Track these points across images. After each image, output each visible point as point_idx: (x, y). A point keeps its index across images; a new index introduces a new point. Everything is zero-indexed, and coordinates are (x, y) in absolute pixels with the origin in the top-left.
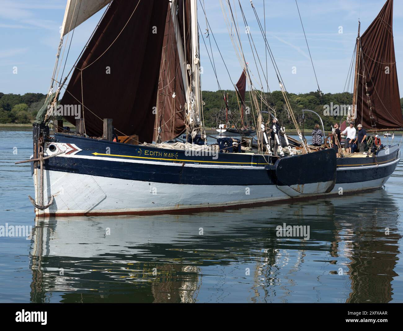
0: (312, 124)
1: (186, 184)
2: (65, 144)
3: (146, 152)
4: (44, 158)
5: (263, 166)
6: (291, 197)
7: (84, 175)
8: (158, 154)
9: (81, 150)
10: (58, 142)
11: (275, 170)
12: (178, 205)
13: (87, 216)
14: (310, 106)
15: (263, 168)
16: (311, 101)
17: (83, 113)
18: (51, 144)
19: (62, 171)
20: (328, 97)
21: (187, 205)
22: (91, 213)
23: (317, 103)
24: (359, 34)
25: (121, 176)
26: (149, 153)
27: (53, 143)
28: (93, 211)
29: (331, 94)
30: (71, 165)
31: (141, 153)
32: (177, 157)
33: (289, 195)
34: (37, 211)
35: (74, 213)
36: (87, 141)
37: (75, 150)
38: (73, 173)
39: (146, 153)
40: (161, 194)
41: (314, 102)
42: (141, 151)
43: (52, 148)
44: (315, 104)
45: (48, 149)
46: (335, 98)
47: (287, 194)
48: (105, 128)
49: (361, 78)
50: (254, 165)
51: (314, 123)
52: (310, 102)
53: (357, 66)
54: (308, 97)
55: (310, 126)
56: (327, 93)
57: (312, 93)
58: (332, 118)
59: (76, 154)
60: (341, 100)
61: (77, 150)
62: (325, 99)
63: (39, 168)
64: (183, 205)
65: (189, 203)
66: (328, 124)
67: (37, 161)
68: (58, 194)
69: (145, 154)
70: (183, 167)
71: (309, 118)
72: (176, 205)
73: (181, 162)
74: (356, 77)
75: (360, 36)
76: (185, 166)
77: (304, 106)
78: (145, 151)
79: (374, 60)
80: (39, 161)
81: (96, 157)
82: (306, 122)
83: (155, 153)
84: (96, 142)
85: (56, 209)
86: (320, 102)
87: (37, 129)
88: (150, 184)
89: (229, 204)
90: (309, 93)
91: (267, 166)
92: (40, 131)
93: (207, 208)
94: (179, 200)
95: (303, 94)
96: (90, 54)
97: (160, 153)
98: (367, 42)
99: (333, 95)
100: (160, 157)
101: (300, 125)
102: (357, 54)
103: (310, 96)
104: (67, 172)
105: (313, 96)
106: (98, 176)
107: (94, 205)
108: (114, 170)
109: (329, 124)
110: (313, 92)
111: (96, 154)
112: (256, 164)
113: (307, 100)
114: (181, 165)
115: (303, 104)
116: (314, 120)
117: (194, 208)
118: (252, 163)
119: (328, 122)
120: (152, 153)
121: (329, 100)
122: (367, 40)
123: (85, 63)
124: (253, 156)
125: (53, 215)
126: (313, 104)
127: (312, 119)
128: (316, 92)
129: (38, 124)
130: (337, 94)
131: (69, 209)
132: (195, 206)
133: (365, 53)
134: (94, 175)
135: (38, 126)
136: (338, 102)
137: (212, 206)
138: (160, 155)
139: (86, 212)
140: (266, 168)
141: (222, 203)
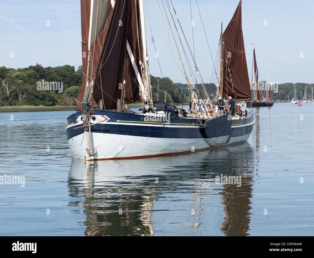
0: (32, 100)
1: (166, 138)
2: (101, 116)
4: (91, 125)
5: (198, 125)
6: (211, 146)
7: (113, 134)
9: (110, 119)
10: (96, 114)
11: (205, 128)
12: (162, 152)
13: (114, 160)
14: (30, 81)
15: (198, 127)
16: (30, 75)
17: (103, 96)
18: (93, 116)
19: (100, 133)
20: (48, 71)
21: (166, 151)
22: (117, 158)
23: (37, 77)
24: (222, 32)
25: (133, 134)
27: (94, 116)
28: (118, 157)
29: (51, 68)
30: (105, 128)
31: (142, 119)
33: (210, 145)
34: (87, 158)
35: (107, 158)
36: (112, 113)
37: (107, 119)
38: (106, 133)
40: (153, 145)
41: (34, 77)
43: (94, 119)
44: (35, 78)
45: (91, 119)
46: (56, 71)
47: (209, 144)
48: (119, 105)
49: (225, 63)
50: (194, 125)
51: (34, 98)
52: (29, 77)
53: (222, 55)
54: (27, 72)
55: (31, 101)
56: (47, 67)
57: (31, 67)
58: (53, 92)
59: (107, 122)
60: (62, 73)
61: (108, 119)
62: (45, 73)
63: (88, 131)
64: (164, 151)
65: (167, 150)
66: (49, 98)
67: (86, 127)
68: (99, 147)
70: (163, 127)
71: (29, 94)
72: (160, 152)
73: (163, 124)
74: (222, 63)
75: (223, 33)
76: (165, 126)
77: (23, 81)
79: (232, 49)
80: (88, 127)
81: (118, 123)
82: (26, 98)
84: (118, 114)
85: (97, 156)
86: (40, 76)
87: (85, 107)
88: (148, 138)
89: (185, 150)
90: (28, 67)
91: (201, 126)
92: (87, 108)
93: (175, 153)
94: (162, 148)
95: (22, 68)
96: (102, 58)
98: (227, 37)
99: (53, 68)
100: (152, 122)
101: (21, 101)
102: (221, 46)
103: (29, 70)
104: (103, 133)
105: (33, 70)
106: (121, 134)
107: (118, 153)
108: (129, 130)
109: (51, 99)
110: (33, 66)
111: (118, 121)
112: (195, 124)
113: (27, 75)
114: (162, 126)
115: (22, 79)
116: (34, 95)
117: (169, 153)
118: (193, 124)
119: (49, 97)
121: (49, 74)
122: (227, 36)
123: (101, 64)
124: (194, 120)
125: (95, 160)
126: (32, 79)
127: (32, 94)
128: (35, 66)
129: (86, 104)
130: (57, 67)
131: (104, 156)
132: (169, 151)
133: (226, 45)
134: (118, 134)
135: (85, 105)
136: (59, 76)
137: (177, 152)
139: (113, 158)
140: (200, 127)
141: (181, 150)
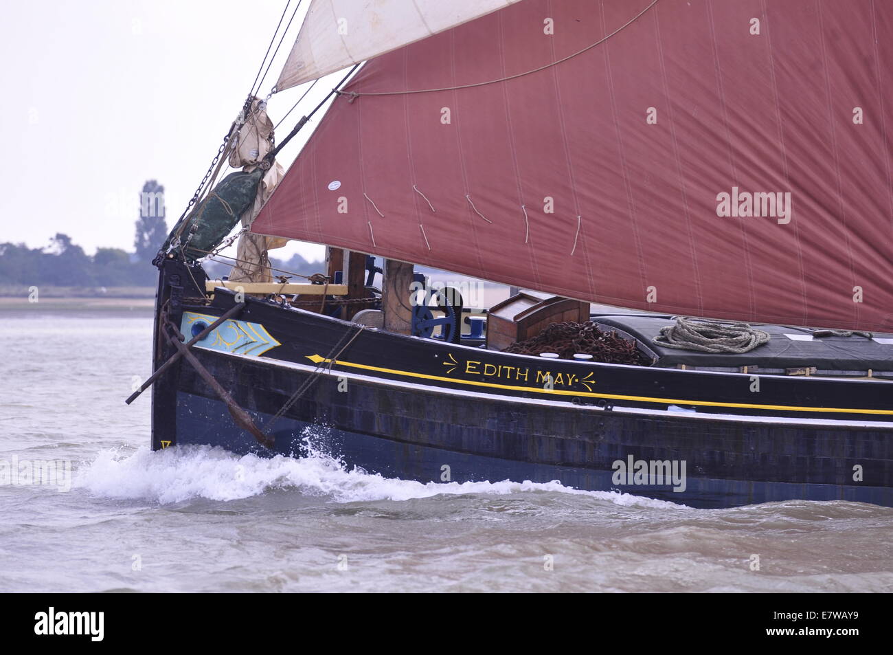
3: (470, 364)
8: (513, 373)
26: (480, 368)
31: (452, 367)
32: (590, 385)
39: (470, 369)
42: (453, 362)
69: (467, 371)
78: (468, 362)
83: (504, 372)
97: (523, 371)
100: (521, 383)
111: (316, 358)
120: (490, 370)
138: (522, 378)
